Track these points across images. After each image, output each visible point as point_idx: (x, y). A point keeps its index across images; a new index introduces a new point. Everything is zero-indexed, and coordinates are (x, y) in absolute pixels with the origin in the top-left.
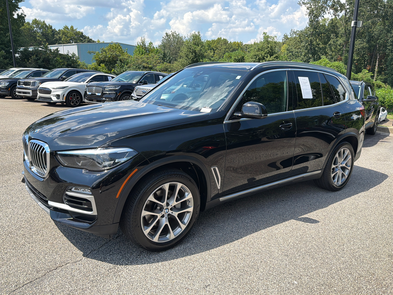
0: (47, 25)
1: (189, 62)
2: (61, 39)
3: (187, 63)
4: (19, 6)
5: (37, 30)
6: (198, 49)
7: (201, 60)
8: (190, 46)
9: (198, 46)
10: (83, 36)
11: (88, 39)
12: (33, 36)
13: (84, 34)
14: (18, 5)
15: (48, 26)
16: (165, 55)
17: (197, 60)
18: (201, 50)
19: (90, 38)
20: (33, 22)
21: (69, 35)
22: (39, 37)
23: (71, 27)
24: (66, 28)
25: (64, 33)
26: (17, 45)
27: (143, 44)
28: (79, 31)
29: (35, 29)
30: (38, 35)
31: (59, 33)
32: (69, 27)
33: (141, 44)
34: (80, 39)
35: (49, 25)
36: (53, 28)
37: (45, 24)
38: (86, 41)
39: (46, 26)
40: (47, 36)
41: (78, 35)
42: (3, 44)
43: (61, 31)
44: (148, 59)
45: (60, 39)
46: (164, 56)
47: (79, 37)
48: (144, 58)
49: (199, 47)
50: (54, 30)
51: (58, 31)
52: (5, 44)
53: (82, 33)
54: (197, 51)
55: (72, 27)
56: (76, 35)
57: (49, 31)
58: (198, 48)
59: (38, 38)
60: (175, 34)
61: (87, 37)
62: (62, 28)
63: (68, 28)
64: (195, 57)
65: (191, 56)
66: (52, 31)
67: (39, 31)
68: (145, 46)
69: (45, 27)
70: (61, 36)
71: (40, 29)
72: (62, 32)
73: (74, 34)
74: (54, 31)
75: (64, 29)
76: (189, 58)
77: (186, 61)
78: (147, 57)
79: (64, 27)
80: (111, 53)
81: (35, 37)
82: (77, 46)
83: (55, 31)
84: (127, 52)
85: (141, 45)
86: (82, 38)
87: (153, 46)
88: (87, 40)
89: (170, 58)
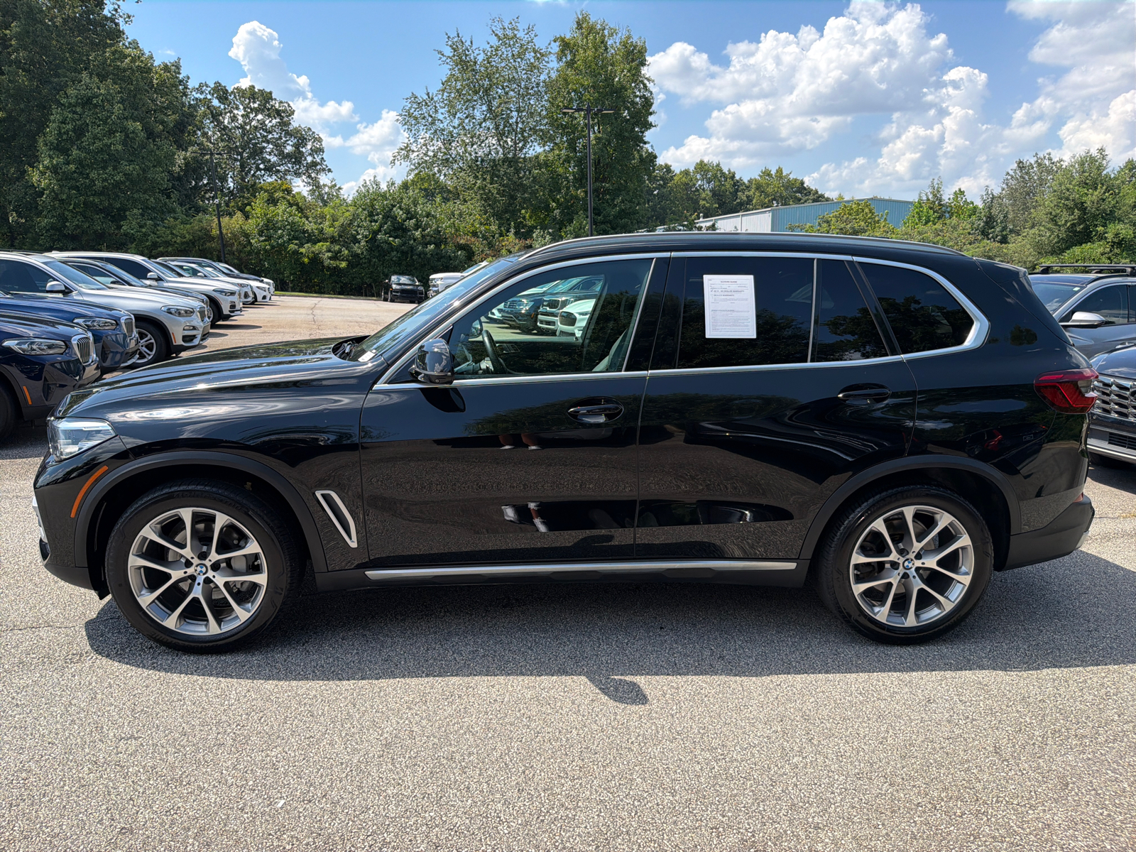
0: (725, 170)
1: (1058, 236)
2: (752, 201)
3: (1051, 239)
4: (646, 139)
5: (703, 185)
6: (1091, 198)
7: (1100, 229)
8: (1068, 190)
9: (1096, 189)
10: (805, 189)
11: (814, 195)
12: (692, 198)
13: (805, 185)
14: (645, 136)
15: (727, 173)
16: (990, 222)
17: (1087, 228)
18: (1104, 200)
19: (820, 193)
20: (695, 168)
21: (770, 190)
22: (704, 199)
23: (777, 171)
24: (767, 173)
25: (759, 187)
26: (632, 223)
27: (935, 196)
28: (795, 177)
29: (699, 182)
30: (703, 195)
31: (748, 187)
32: (773, 172)
33: (931, 197)
34: (796, 197)
35: (729, 171)
36: (737, 177)
37: (721, 170)
38: (808, 199)
39: (723, 174)
40: (722, 195)
41: (792, 189)
42: (607, 222)
43: (754, 182)
44: (939, 235)
45: (749, 200)
46: (987, 223)
47: (794, 192)
48: (926, 233)
49: (1096, 193)
50: (738, 181)
51: (746, 182)
52: (610, 222)
53: (802, 183)
54: (1088, 204)
55: (780, 171)
56: (786, 188)
57: (728, 185)
58: (1092, 195)
59: (702, 203)
60: (1047, 162)
61: (812, 190)
62: (755, 175)
63: (769, 175)
64: (1082, 220)
65: (1066, 218)
66: (735, 185)
67: (706, 186)
68: (940, 200)
69: (721, 177)
70: (751, 193)
71: (709, 183)
72: (755, 184)
73: (783, 186)
74: (737, 185)
75: (761, 176)
76: (1060, 226)
77: (1048, 234)
78: (936, 229)
79: (762, 172)
80: (842, 226)
81: (696, 202)
82: (771, 214)
83: (741, 184)
84: (886, 220)
85: (928, 200)
86: (801, 194)
87: (964, 199)
88: (811, 197)
89: (1004, 229)
